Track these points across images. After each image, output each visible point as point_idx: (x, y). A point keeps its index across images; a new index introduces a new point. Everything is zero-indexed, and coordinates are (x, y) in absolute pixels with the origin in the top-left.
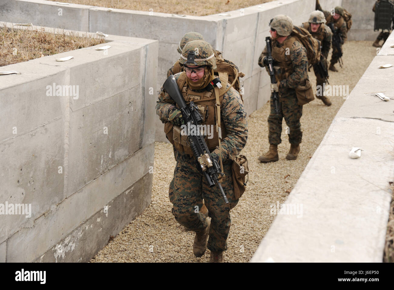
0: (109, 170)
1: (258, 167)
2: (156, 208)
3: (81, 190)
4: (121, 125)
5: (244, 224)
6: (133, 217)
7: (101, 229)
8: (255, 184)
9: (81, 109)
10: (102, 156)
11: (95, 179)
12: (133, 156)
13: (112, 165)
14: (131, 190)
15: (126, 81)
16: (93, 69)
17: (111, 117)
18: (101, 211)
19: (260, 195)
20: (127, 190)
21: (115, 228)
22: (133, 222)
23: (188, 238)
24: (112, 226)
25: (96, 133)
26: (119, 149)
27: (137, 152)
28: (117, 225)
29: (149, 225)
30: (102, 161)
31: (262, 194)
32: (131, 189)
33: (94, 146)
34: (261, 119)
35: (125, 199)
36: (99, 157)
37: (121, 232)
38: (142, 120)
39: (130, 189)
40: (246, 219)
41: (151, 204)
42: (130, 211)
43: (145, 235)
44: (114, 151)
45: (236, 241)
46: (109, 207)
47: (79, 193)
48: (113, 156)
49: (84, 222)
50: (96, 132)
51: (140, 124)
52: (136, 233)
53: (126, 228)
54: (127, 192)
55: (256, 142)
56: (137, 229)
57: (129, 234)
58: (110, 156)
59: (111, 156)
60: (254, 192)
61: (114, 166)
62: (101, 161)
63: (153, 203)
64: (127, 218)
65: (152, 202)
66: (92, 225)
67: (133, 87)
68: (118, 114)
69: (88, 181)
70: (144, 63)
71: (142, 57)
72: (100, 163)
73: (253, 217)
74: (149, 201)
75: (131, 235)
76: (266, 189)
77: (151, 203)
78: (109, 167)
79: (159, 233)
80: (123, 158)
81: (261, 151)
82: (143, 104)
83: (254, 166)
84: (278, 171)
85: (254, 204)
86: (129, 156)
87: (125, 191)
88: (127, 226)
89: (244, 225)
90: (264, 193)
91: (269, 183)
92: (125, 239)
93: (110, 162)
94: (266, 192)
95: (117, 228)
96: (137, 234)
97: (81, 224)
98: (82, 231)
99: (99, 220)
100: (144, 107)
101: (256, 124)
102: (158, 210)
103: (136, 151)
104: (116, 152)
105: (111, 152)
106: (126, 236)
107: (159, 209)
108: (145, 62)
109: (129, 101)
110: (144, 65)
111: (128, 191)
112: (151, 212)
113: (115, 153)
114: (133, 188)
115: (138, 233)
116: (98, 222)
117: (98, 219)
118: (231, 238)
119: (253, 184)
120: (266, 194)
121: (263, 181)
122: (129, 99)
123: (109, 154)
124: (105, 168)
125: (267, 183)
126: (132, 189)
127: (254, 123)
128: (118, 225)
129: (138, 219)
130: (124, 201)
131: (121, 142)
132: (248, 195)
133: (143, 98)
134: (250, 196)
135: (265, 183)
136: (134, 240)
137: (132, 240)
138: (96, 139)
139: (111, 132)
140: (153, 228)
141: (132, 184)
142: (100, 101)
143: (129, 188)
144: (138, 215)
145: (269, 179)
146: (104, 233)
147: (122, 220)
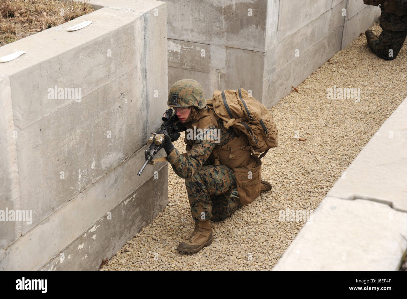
0: (93, 184)
1: (321, 145)
2: (172, 213)
3: (48, 220)
4: (109, 126)
5: (281, 240)
6: (138, 229)
7: (86, 255)
8: (312, 173)
9: (35, 123)
10: (80, 170)
11: (69, 201)
12: (132, 157)
13: (98, 177)
14: (133, 198)
15: (112, 69)
16: (51, 68)
17: (90, 120)
18: (84, 235)
19: (314, 191)
20: (125, 200)
21: (110, 249)
22: (139, 235)
23: (204, 261)
24: (105, 248)
25: (66, 146)
26: (108, 155)
27: (140, 150)
28: (113, 244)
29: (157, 240)
30: (80, 176)
31: (317, 191)
32: (132, 196)
33: (64, 162)
34: (344, 65)
35: (123, 211)
36: (74, 173)
37: (120, 251)
38: (144, 111)
39: (131, 198)
40: (287, 232)
41: (167, 207)
42: (133, 223)
43: (150, 255)
44: (99, 159)
45: (265, 267)
46: (97, 227)
47: (43, 224)
48: (98, 166)
49: (55, 256)
50: (65, 144)
51: (141, 115)
52: (138, 252)
53: (127, 245)
54: (126, 203)
55: (328, 103)
56: (141, 246)
57: (129, 255)
58: (93, 167)
59: (95, 166)
60: (307, 187)
61: (102, 176)
62: (78, 176)
63: (170, 204)
64: (130, 232)
65: (169, 202)
66: (70, 255)
67: (125, 74)
68: (102, 113)
69: (58, 206)
70: (143, 38)
71: (137, 32)
72: (77, 179)
73: (297, 228)
74: (164, 203)
75: (132, 256)
76: (323, 182)
77: (168, 205)
78: (93, 180)
79: (168, 253)
80: (115, 165)
81: (331, 118)
82: (145, 89)
83: (315, 144)
84: (346, 153)
85: (302, 206)
86: (126, 159)
87: (123, 202)
88: (129, 242)
89: (282, 242)
90: (320, 189)
91: (330, 172)
92: (123, 262)
93: (93, 174)
94: (322, 188)
95: (113, 247)
96: (140, 254)
97: (51, 260)
98: (54, 266)
99: (81, 247)
100: (146, 93)
101: (334, 74)
102: (174, 216)
103: (137, 150)
104: (104, 160)
105: (94, 162)
106: (124, 257)
107: (176, 215)
108: (143, 36)
109: (120, 93)
110: (143, 41)
111: (128, 201)
112: (164, 218)
113: (102, 161)
114: (136, 194)
115: (141, 252)
116: (79, 249)
117: (80, 245)
118: (258, 264)
119: (309, 173)
120: (322, 190)
121: (323, 169)
122: (119, 91)
123: (91, 165)
124: (86, 184)
125: (327, 172)
126: (134, 196)
127: (332, 72)
128: (115, 244)
129: (146, 230)
130: (122, 214)
131: (110, 146)
132: (298, 191)
133: (145, 83)
134: (299, 194)
135: (325, 173)
136: (134, 265)
137: (131, 263)
138: (66, 153)
139: (92, 138)
140: (161, 245)
141: (133, 191)
142: (68, 105)
143: (129, 197)
144: (148, 224)
145: (331, 166)
146: (92, 259)
147: (121, 236)
